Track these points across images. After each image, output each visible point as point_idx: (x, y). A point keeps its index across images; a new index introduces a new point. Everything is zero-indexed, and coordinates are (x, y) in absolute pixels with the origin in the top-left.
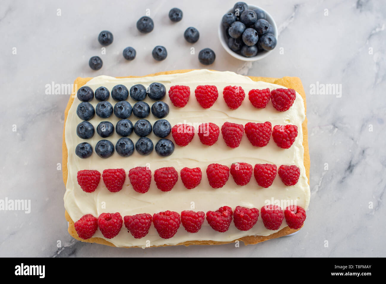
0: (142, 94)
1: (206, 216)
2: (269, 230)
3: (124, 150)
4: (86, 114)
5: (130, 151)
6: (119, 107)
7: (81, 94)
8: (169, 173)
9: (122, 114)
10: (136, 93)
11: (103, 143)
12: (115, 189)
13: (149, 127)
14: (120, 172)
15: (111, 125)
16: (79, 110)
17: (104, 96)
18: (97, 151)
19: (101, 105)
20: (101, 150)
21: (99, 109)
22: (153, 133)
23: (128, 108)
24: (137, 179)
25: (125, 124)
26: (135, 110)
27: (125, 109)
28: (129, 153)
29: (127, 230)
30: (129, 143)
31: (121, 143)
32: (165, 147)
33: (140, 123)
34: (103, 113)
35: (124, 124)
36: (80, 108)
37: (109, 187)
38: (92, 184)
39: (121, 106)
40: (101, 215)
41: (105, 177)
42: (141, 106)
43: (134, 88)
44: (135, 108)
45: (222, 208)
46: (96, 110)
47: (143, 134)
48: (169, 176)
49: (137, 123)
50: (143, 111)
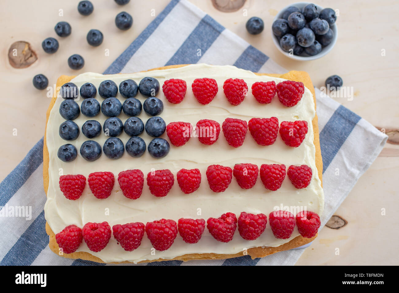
0: (133, 90)
1: (206, 224)
2: (279, 239)
3: (113, 151)
4: (69, 113)
5: (119, 152)
6: (107, 104)
8: (164, 175)
9: (110, 111)
10: (126, 89)
11: (89, 144)
12: (103, 195)
13: (140, 125)
14: (108, 175)
15: (98, 124)
16: (62, 108)
17: (90, 93)
18: (82, 153)
19: (86, 102)
20: (87, 151)
21: (84, 106)
22: (145, 131)
23: (117, 105)
24: (127, 182)
25: (114, 122)
26: (125, 107)
27: (114, 106)
28: (118, 154)
29: (117, 242)
30: (119, 144)
31: (109, 143)
32: (160, 147)
33: (131, 121)
34: (89, 110)
35: (112, 122)
36: (63, 106)
37: (96, 193)
39: (109, 103)
40: (86, 224)
41: (91, 181)
42: (132, 102)
43: (123, 83)
44: (125, 105)
45: (224, 214)
46: (81, 107)
47: (134, 133)
48: (164, 178)
49: (127, 121)
50: (134, 108)
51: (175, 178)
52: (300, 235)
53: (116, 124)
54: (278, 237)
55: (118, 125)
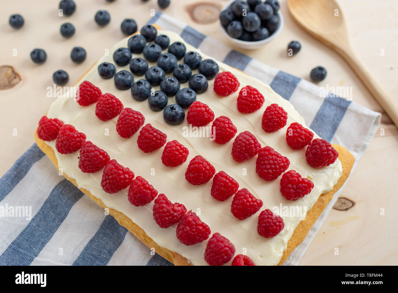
1: (157, 197)
3: (138, 89)
5: (142, 93)
6: (165, 56)
8: (157, 132)
13: (175, 86)
14: (117, 102)
15: (146, 65)
19: (151, 45)
20: (120, 77)
27: (169, 60)
29: (79, 156)
30: (147, 86)
31: (140, 82)
39: (168, 56)
44: (177, 66)
50: (182, 72)
51: (166, 144)
55: (158, 75)
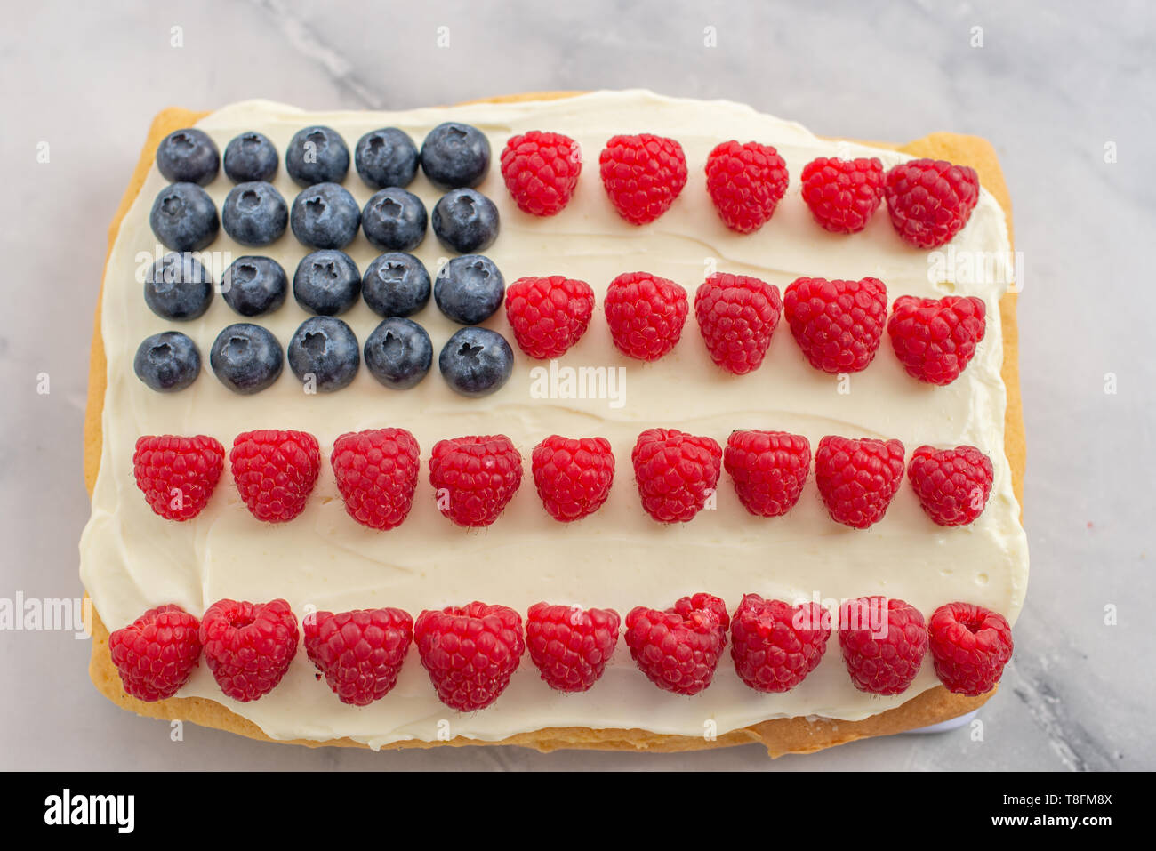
0: (402, 161)
1: (623, 628)
2: (867, 694)
3: (321, 361)
4: (183, 226)
5: (342, 365)
6: (309, 203)
7: (171, 154)
8: (487, 453)
9: (320, 229)
10: (379, 156)
11: (242, 334)
12: (276, 508)
13: (418, 281)
14: (298, 443)
15: (277, 269)
16: (157, 209)
17: (256, 164)
18: (217, 364)
19: (241, 195)
20: (234, 358)
21: (233, 208)
22: (433, 303)
23: (343, 210)
24: (363, 469)
25: (330, 267)
26: (369, 216)
27: (334, 212)
28: (336, 372)
29: (315, 670)
30: (341, 337)
31: (308, 335)
32: (478, 356)
33: (386, 263)
34: (248, 222)
35: (324, 265)
36: (163, 204)
37: (255, 499)
38: (189, 485)
39: (318, 200)
40: (216, 605)
41: (239, 459)
42: (395, 201)
43: (370, 138)
44: (369, 210)
45: (686, 599)
46: (224, 211)
47: (395, 305)
48: (489, 464)
49: (375, 265)
50: (400, 221)
51: (527, 465)
52: (939, 683)
53: (335, 271)
54: (866, 688)
55: (342, 277)
